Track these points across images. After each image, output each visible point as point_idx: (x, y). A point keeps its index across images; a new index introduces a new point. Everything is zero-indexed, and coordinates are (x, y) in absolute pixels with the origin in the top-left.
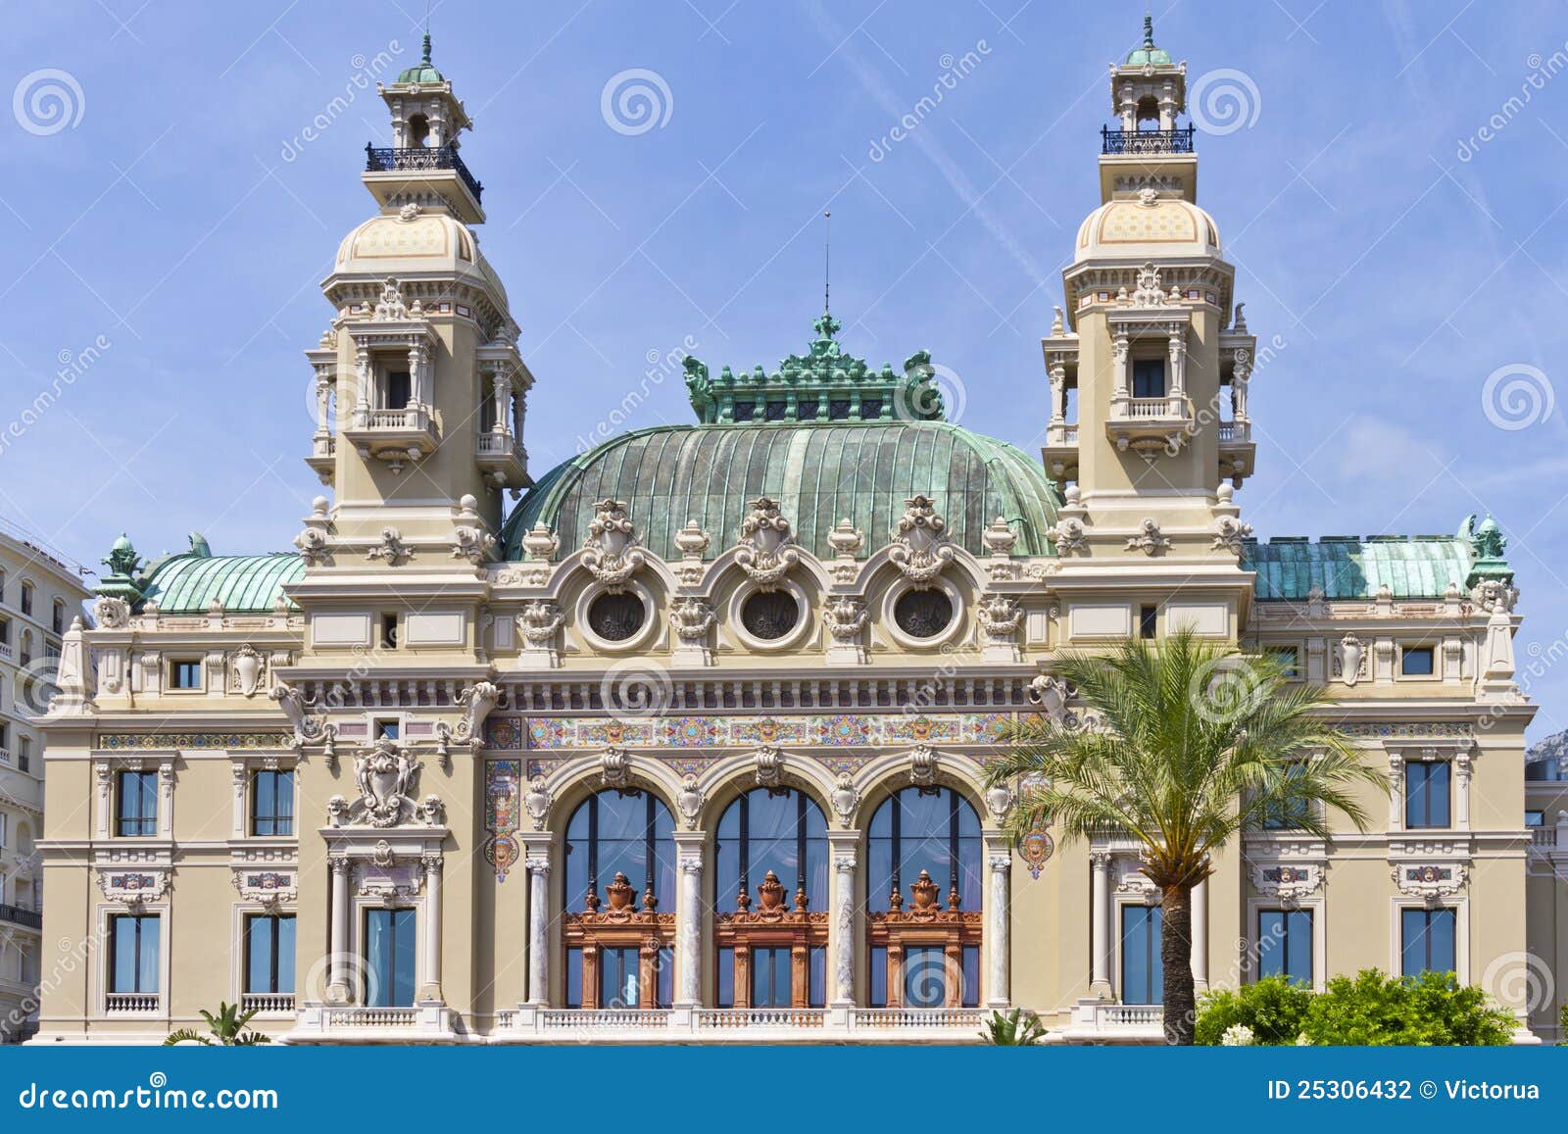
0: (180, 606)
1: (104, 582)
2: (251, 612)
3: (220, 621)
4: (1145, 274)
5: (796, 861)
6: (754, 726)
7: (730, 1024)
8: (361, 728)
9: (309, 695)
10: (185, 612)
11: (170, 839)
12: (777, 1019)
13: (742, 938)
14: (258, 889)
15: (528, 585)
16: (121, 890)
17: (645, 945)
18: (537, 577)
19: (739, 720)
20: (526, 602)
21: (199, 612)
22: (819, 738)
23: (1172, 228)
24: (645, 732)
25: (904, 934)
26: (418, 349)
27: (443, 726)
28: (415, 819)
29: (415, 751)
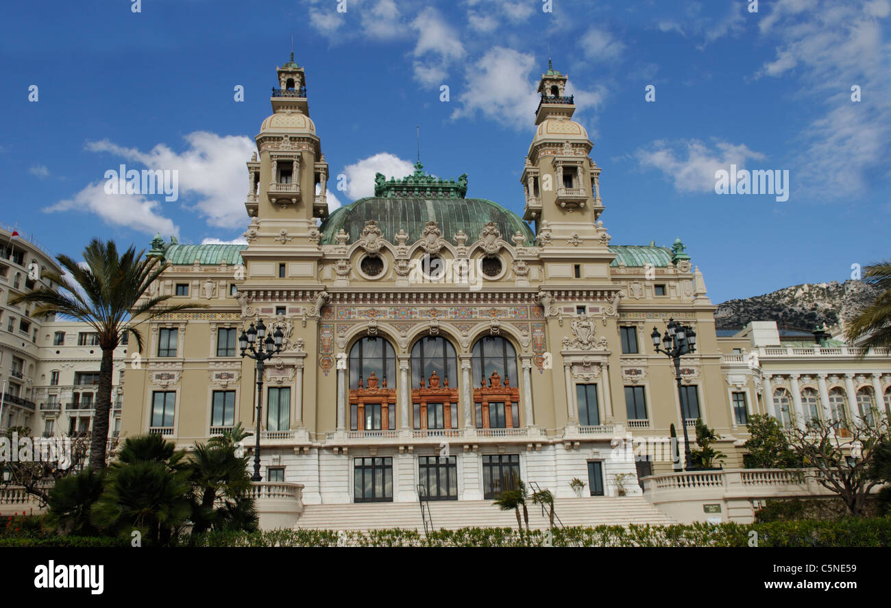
0: (180, 262)
1: (150, 252)
2: (210, 265)
3: (199, 268)
4: (566, 144)
5: (443, 367)
6: (428, 311)
7: (419, 436)
8: (270, 311)
9: (249, 296)
10: (182, 264)
11: (182, 357)
12: (438, 434)
13: (424, 399)
14: (220, 380)
15: (337, 253)
16: (159, 380)
17: (384, 403)
18: (342, 250)
19: (422, 308)
20: (337, 260)
21: (188, 264)
22: (454, 316)
23: (571, 129)
24: (384, 313)
25: (489, 397)
26: (297, 161)
27: (304, 309)
28: (292, 348)
29: (293, 320)
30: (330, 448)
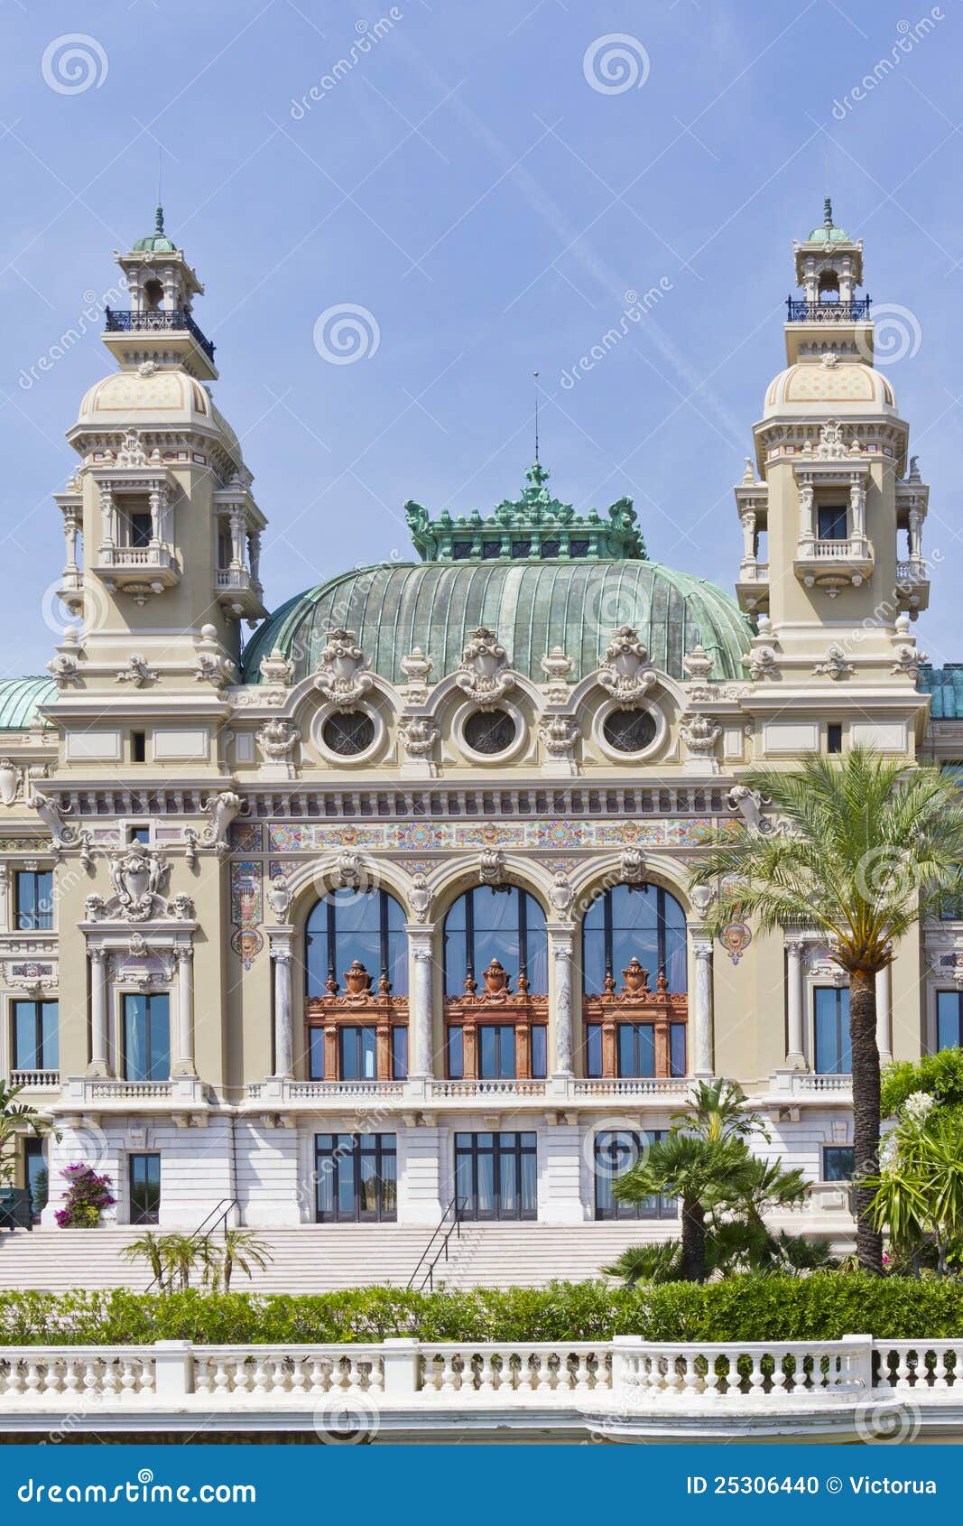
2: (9, 729)
4: (828, 430)
5: (518, 950)
6: (477, 831)
7: (460, 1094)
8: (114, 833)
9: (65, 804)
12: (504, 1089)
13: (470, 1019)
14: (22, 978)
15: (266, 706)
17: (381, 1026)
18: (274, 699)
19: (462, 826)
20: (264, 721)
22: (537, 842)
23: (853, 388)
24: (377, 837)
25: (618, 1014)
26: (159, 493)
27: (191, 831)
28: (166, 914)
29: (165, 854)
30: (255, 1116)
